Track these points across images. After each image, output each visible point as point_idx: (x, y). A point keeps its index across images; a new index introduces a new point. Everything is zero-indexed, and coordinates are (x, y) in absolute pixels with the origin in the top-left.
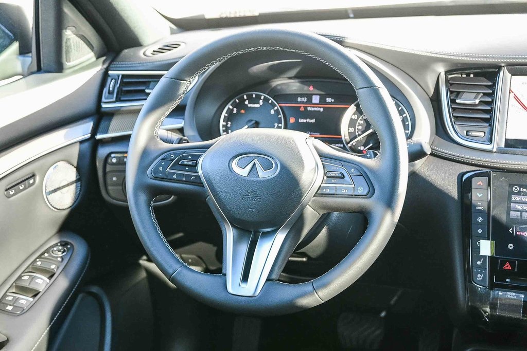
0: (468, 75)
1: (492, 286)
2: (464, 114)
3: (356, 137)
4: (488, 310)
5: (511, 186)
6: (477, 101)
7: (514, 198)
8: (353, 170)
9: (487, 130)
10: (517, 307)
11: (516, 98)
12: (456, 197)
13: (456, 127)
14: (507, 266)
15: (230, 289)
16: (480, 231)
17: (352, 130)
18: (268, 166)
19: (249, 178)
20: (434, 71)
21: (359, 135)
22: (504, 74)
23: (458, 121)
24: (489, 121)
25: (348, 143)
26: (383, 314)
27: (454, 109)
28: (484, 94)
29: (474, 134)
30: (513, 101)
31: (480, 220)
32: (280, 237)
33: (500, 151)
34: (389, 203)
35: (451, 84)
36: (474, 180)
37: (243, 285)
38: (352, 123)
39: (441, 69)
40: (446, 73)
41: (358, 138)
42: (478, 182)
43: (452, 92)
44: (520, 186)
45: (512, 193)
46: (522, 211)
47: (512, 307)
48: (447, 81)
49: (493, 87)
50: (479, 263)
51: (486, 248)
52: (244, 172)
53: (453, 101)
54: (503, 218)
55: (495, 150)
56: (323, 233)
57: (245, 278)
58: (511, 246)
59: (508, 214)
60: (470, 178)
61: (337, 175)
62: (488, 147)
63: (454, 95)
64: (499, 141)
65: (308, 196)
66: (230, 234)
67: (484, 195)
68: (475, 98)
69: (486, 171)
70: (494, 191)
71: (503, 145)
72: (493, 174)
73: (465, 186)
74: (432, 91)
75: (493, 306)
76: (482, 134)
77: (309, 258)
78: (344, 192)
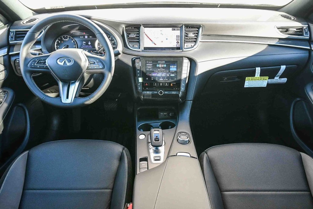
0: (132, 28)
1: (143, 90)
2: (131, 40)
3: (100, 49)
4: (142, 97)
5: (146, 61)
6: (135, 36)
7: (147, 65)
8: (97, 61)
9: (138, 45)
10: (150, 95)
11: (146, 34)
12: (131, 66)
13: (129, 44)
14: (147, 84)
15: (63, 102)
16: (139, 75)
17: (99, 46)
18: (70, 61)
19: (64, 66)
20: (122, 27)
21: (101, 48)
22: (142, 27)
23: (130, 42)
24: (139, 42)
25: (98, 51)
26: (117, 100)
27: (129, 39)
28: (137, 34)
29: (135, 46)
30: (145, 36)
31: (138, 72)
32: (77, 84)
33: (142, 51)
34: (110, 70)
35: (127, 31)
36: (136, 60)
37: (67, 100)
38: (99, 44)
39: (124, 26)
40: (125, 27)
41: (101, 49)
42: (137, 61)
43: (128, 33)
44: (149, 61)
45: (146, 63)
46: (150, 68)
47: (149, 95)
48: (126, 30)
49: (139, 31)
50: (139, 84)
51: (140, 80)
52: (62, 64)
53: (128, 36)
54: (145, 71)
55: (141, 51)
56: (92, 80)
57: (67, 98)
58: (147, 79)
59: (146, 69)
60: (135, 59)
61: (93, 62)
62: (139, 50)
63: (128, 34)
64: (142, 48)
65: (84, 70)
66: (61, 84)
67: (139, 64)
68: (134, 35)
69: (139, 57)
70: (142, 63)
71: (143, 49)
72: (141, 58)
73: (133, 62)
74: (122, 33)
75: (144, 96)
76: (137, 46)
77: (89, 88)
78: (96, 68)
